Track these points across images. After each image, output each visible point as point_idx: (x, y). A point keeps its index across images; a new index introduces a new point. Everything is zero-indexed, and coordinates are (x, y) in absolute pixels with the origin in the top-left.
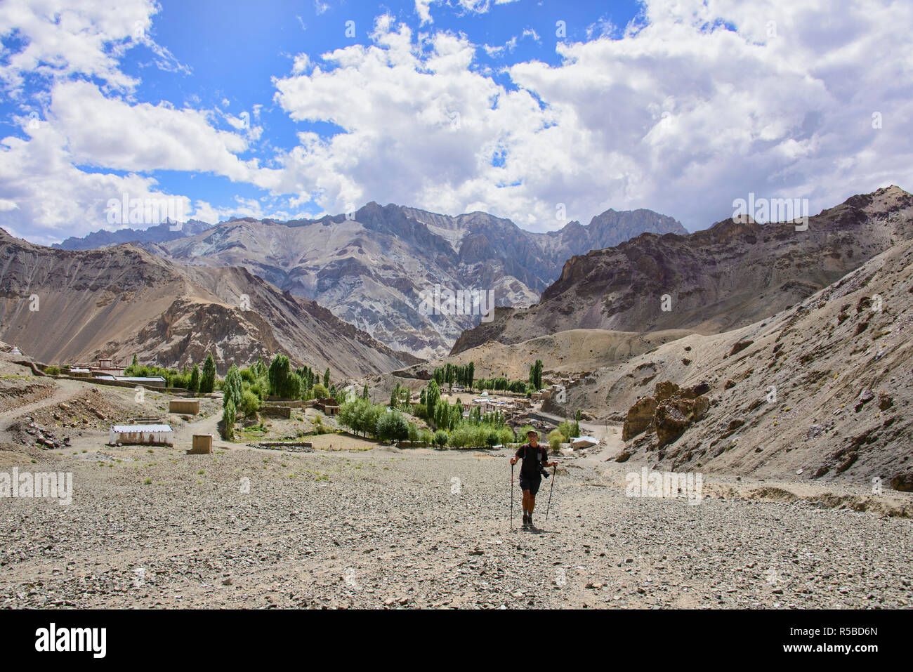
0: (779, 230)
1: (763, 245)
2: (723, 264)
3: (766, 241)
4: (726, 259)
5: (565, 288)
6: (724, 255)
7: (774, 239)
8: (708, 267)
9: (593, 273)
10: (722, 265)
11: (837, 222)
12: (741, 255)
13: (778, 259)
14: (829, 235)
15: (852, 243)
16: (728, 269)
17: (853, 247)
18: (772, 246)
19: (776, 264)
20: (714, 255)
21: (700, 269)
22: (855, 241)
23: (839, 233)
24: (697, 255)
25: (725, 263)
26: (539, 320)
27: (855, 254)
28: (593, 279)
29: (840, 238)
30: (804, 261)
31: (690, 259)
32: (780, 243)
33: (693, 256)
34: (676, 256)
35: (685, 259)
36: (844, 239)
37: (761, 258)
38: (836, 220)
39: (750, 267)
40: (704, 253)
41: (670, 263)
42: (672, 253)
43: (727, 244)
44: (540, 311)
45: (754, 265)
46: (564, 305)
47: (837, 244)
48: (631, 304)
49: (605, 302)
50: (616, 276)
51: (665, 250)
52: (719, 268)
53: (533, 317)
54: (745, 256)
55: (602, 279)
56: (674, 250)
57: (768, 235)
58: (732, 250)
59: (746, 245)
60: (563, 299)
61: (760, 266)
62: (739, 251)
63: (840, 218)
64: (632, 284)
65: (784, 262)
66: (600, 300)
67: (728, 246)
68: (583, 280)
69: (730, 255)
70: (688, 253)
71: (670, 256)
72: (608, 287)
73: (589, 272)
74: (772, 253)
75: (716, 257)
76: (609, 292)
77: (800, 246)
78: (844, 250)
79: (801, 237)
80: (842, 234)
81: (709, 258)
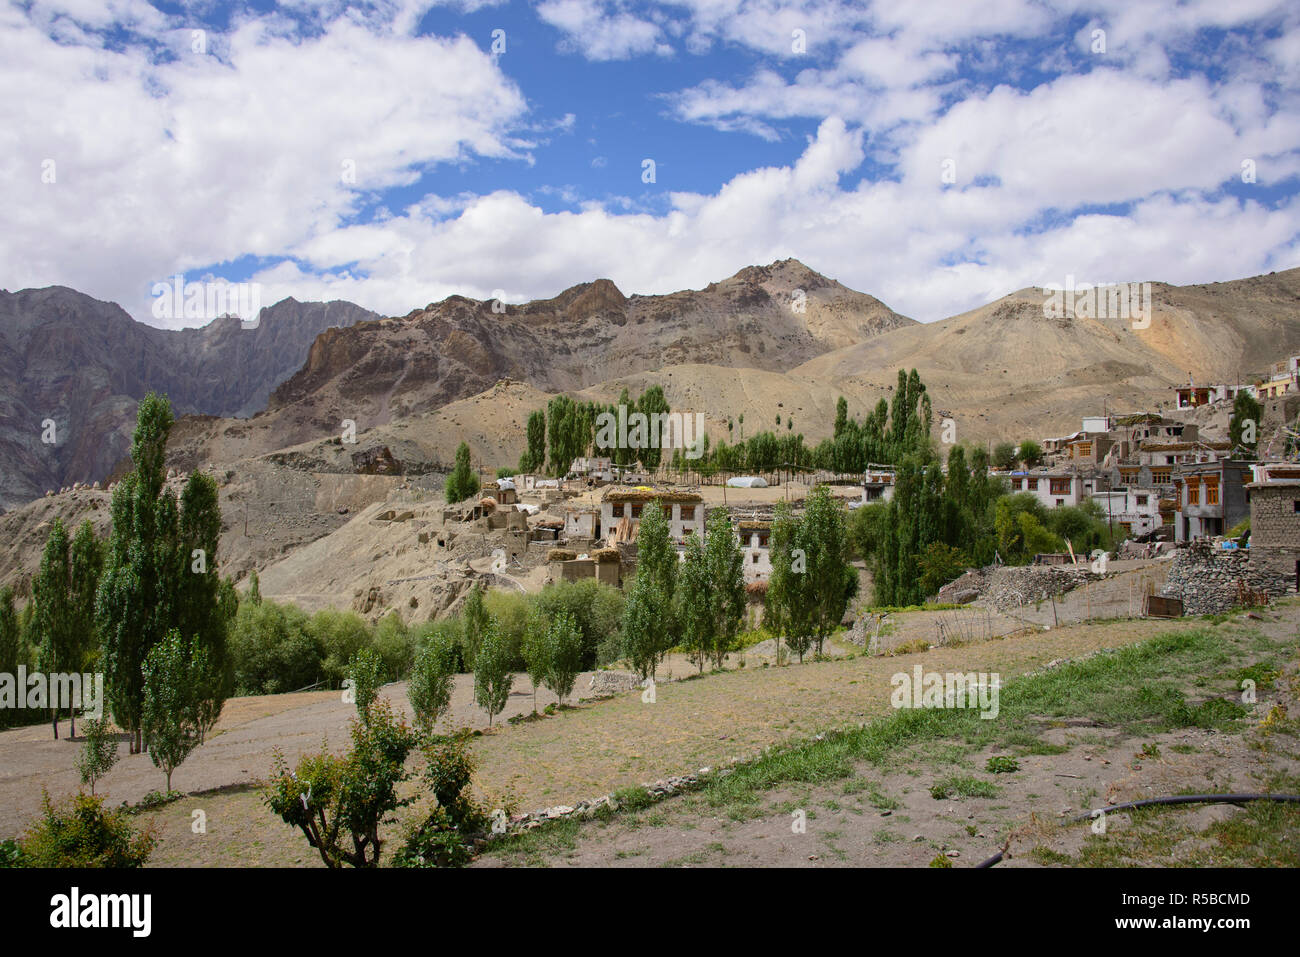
0: (657, 307)
1: (637, 328)
2: (581, 354)
3: (640, 322)
4: (584, 346)
5: (315, 385)
6: (580, 340)
7: (652, 320)
8: (559, 357)
9: (368, 357)
10: (581, 356)
11: (734, 301)
12: (606, 340)
13: (665, 349)
14: (728, 319)
15: (760, 332)
16: (590, 362)
17: (763, 338)
18: (651, 329)
19: (663, 355)
20: (565, 339)
21: (548, 360)
22: (763, 329)
23: (741, 316)
24: (539, 338)
25: (585, 352)
26: (277, 439)
27: (767, 347)
28: (371, 368)
29: (743, 323)
30: (703, 353)
31: (529, 342)
32: (663, 326)
33: (534, 339)
34: (509, 337)
35: (523, 342)
36: (749, 325)
37: (638, 346)
38: (732, 298)
39: (624, 359)
40: (549, 334)
41: (502, 347)
42: (501, 331)
43: (581, 323)
44: (275, 422)
45: (631, 357)
46: (321, 412)
47: (741, 332)
49: (395, 408)
50: (411, 365)
51: (490, 326)
52: (576, 359)
53: (263, 433)
54: (613, 343)
55: (386, 369)
56: (504, 327)
57: (641, 314)
58: (591, 332)
59: (612, 326)
60: (317, 403)
61: (639, 359)
62: (602, 334)
63: (737, 296)
64: (441, 380)
65: (675, 354)
66: (386, 406)
67: (585, 326)
68: (351, 370)
69: (590, 341)
70: (525, 333)
71: (499, 336)
72: (398, 383)
73: (360, 357)
74: (653, 340)
75: (569, 342)
76: (401, 391)
77: (693, 332)
78: (752, 340)
79: (691, 318)
80: (745, 318)
81: (559, 343)
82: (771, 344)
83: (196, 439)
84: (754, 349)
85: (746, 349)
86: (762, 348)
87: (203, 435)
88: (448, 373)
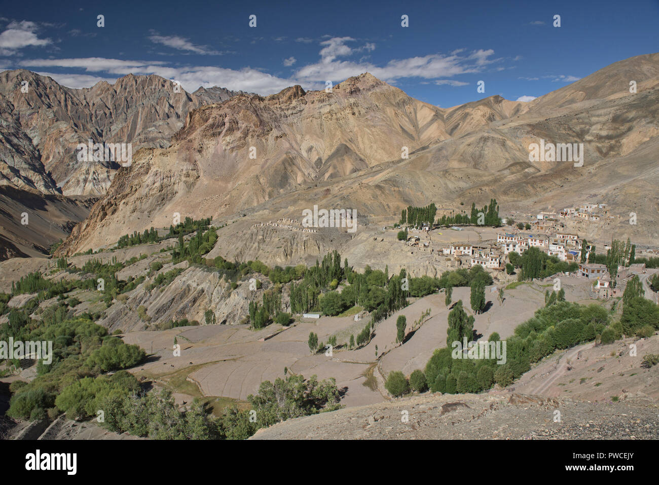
0: (318, 96)
1: (312, 106)
2: (291, 117)
3: (313, 103)
4: (292, 114)
5: (189, 133)
6: (290, 112)
7: (317, 102)
8: (284, 119)
9: (211, 121)
12: (301, 111)
13: (323, 115)
14: (346, 101)
16: (295, 121)
17: (360, 108)
18: (317, 106)
19: (323, 118)
21: (280, 121)
22: (359, 105)
23: (350, 100)
24: (275, 111)
25: (293, 117)
26: (181, 157)
28: (212, 126)
29: (352, 102)
30: (338, 116)
31: (272, 113)
32: (322, 104)
33: (273, 112)
34: (264, 111)
35: (269, 113)
36: (354, 103)
37: (313, 114)
39: (308, 119)
40: (278, 109)
41: (262, 116)
42: (261, 109)
43: (290, 104)
44: (178, 150)
45: (311, 119)
46: (196, 145)
47: (351, 106)
48: (244, 145)
49: (224, 142)
50: (227, 125)
51: (256, 107)
52: (290, 119)
53: (175, 154)
54: (303, 112)
55: (218, 126)
56: (262, 107)
57: (312, 99)
58: (294, 108)
59: (302, 105)
60: (193, 141)
61: (314, 119)
62: (298, 109)
63: (348, 90)
64: (240, 131)
65: (327, 117)
66: (220, 141)
67: (292, 105)
68: (204, 127)
69: (294, 112)
70: (269, 109)
71: (260, 111)
72: (224, 132)
73: (207, 121)
74: (318, 111)
75: (286, 112)
76: (225, 135)
77: (333, 107)
78: (356, 110)
79: (332, 100)
80: (352, 100)
81: (283, 113)
82: (363, 111)
83: (148, 158)
84: (357, 114)
85: (354, 114)
86: (360, 114)
87: (151, 156)
88: (243, 128)
